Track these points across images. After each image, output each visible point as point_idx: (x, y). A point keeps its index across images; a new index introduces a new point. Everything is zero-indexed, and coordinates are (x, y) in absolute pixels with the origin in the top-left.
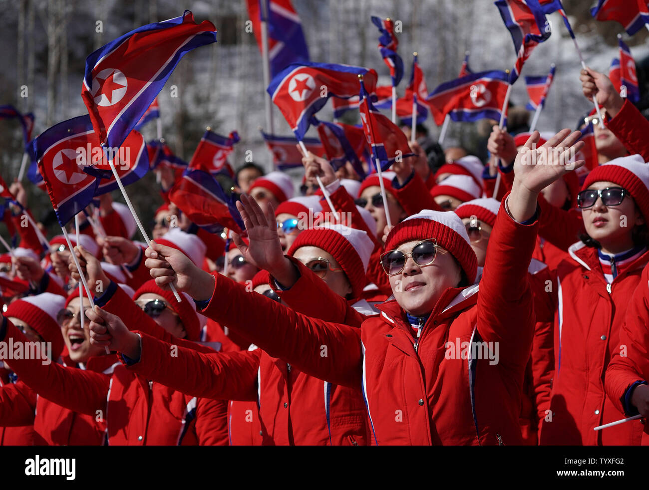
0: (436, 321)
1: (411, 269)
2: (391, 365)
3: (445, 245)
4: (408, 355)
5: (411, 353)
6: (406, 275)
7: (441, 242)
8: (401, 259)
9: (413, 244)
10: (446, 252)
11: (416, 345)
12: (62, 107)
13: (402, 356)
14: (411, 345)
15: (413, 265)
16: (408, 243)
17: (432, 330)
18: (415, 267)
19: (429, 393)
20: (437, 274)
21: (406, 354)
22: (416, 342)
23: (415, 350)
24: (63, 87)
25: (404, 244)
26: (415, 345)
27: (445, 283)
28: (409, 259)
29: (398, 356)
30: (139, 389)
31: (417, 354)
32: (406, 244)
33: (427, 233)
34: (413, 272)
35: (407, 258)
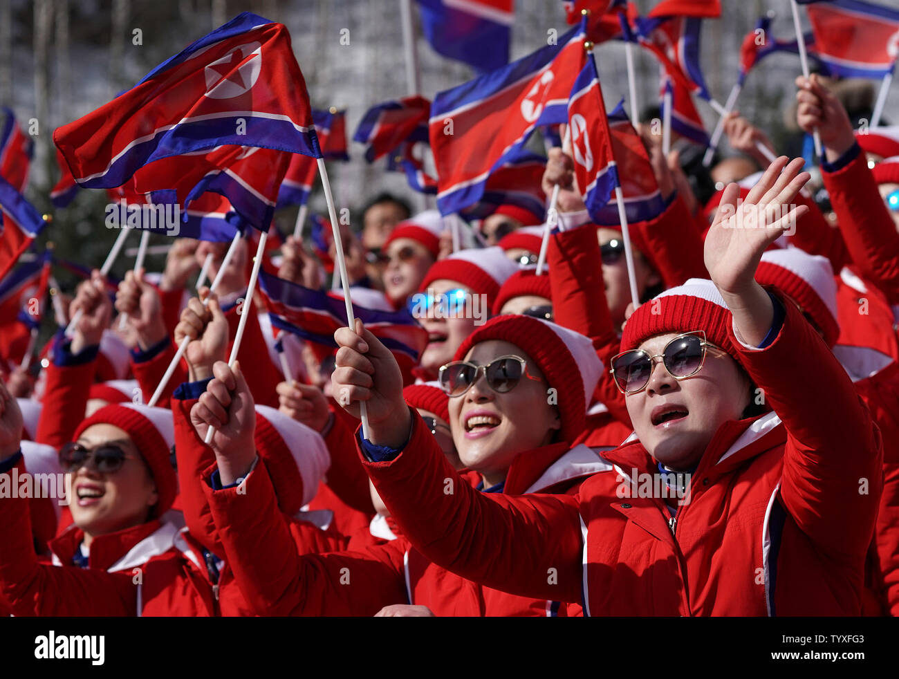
0: (705, 479)
1: (660, 383)
2: (630, 558)
3: (722, 341)
4: (658, 539)
5: (664, 535)
6: (651, 392)
7: (714, 338)
8: (645, 366)
9: (666, 340)
10: (724, 354)
11: (673, 521)
12: (61, 103)
13: (650, 541)
14: (664, 523)
15: (665, 376)
16: (658, 338)
17: (701, 495)
18: (668, 380)
19: (694, 606)
20: (707, 393)
21: (655, 537)
22: (673, 516)
23: (670, 530)
24: (62, 68)
25: (651, 340)
26: (670, 523)
27: (721, 410)
28: (658, 366)
29: (642, 542)
30: (196, 599)
31: (674, 538)
32: (654, 339)
33: (690, 321)
34: (664, 388)
35: (655, 364)
